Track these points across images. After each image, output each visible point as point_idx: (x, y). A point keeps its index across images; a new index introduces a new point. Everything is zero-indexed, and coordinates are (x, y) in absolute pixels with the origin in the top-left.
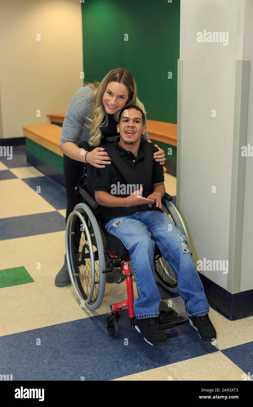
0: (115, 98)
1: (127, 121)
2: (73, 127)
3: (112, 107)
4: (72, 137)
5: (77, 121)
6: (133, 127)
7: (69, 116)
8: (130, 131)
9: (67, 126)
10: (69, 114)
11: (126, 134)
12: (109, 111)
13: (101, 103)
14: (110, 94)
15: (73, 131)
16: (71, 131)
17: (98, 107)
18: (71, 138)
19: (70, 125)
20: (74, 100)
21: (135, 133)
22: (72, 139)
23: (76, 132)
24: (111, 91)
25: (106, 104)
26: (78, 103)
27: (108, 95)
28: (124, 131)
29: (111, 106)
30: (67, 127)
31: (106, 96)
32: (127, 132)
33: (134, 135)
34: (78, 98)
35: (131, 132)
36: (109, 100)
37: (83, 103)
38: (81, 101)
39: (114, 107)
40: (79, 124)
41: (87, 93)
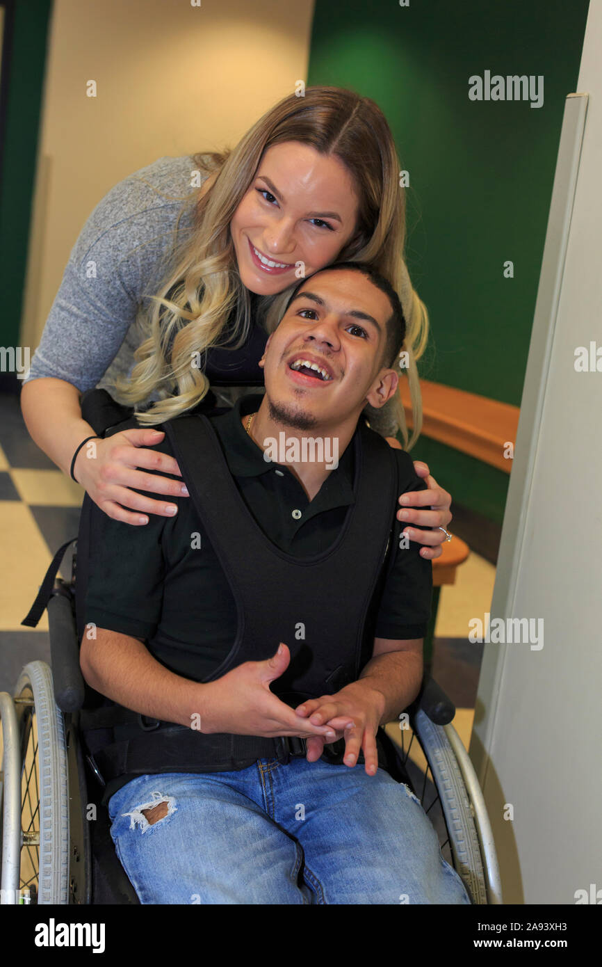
0: (287, 222)
1: (312, 314)
2: (86, 321)
3: (271, 264)
4: (72, 362)
5: (105, 299)
6: (329, 345)
7: (75, 270)
8: (312, 362)
9: (62, 309)
10: (78, 259)
11: (286, 372)
12: (253, 279)
13: (224, 238)
14: (270, 198)
15: (84, 336)
16: (74, 336)
17: (209, 252)
18: (68, 364)
19: (75, 309)
20: (109, 202)
21: (332, 376)
22: (74, 372)
23: (93, 341)
24: (274, 189)
25: (247, 242)
26: (122, 216)
27: (262, 205)
28: (285, 354)
29: (263, 255)
30: (63, 314)
31: (252, 208)
32: (298, 363)
33: (324, 386)
34: (126, 195)
35: (314, 367)
36: (261, 227)
37: (144, 220)
38: (138, 210)
39: (276, 262)
40: (114, 311)
41: (173, 181)
